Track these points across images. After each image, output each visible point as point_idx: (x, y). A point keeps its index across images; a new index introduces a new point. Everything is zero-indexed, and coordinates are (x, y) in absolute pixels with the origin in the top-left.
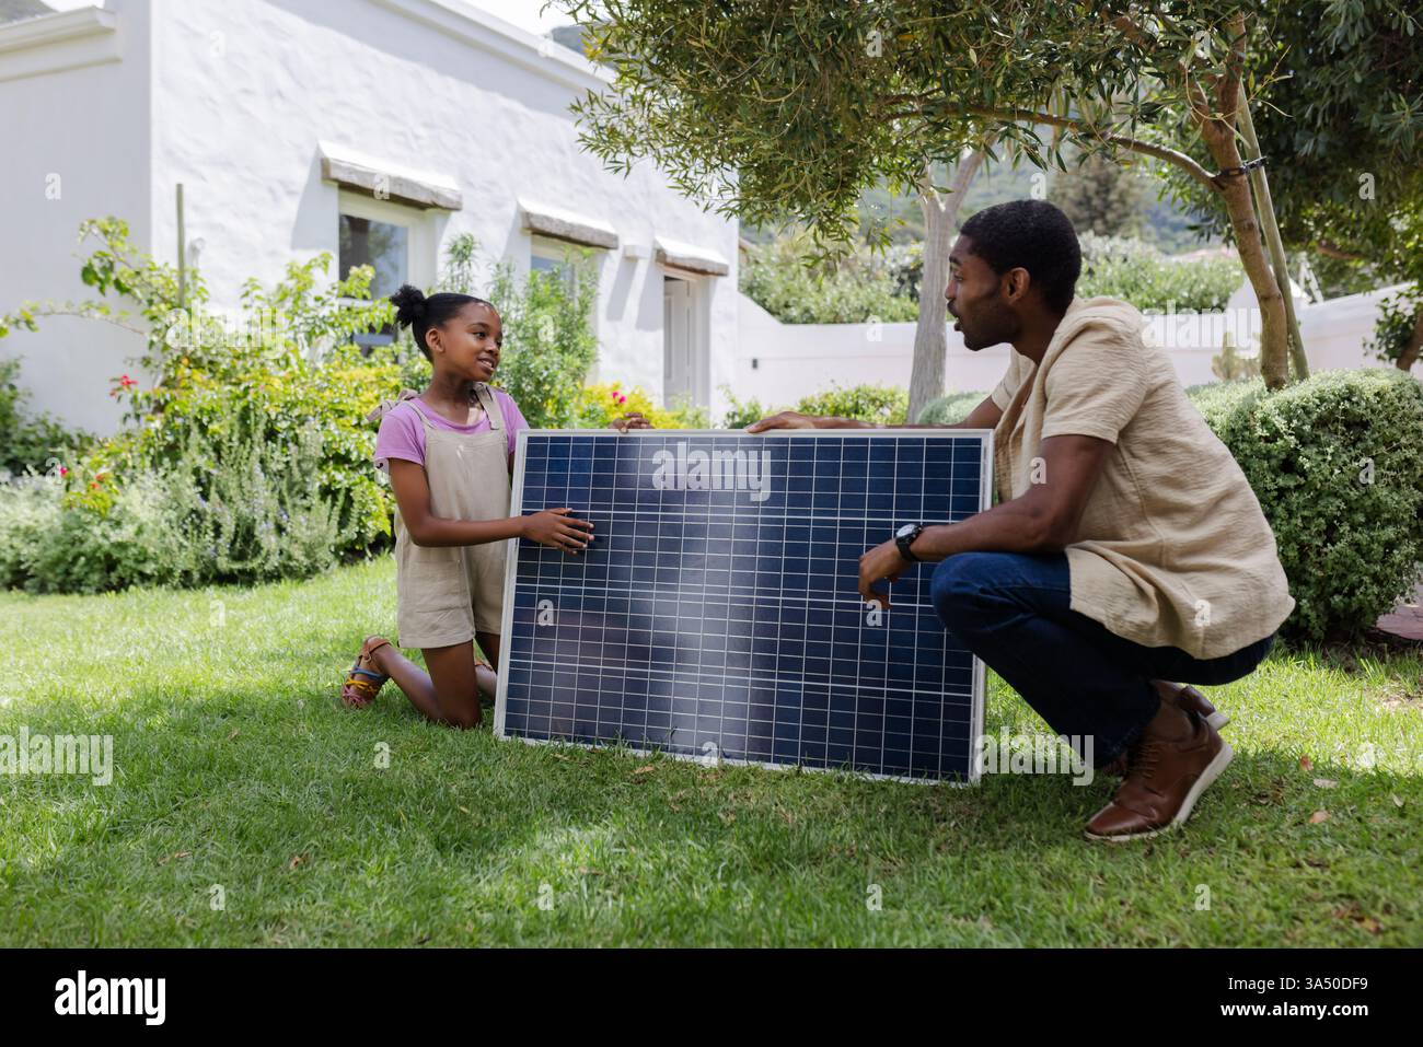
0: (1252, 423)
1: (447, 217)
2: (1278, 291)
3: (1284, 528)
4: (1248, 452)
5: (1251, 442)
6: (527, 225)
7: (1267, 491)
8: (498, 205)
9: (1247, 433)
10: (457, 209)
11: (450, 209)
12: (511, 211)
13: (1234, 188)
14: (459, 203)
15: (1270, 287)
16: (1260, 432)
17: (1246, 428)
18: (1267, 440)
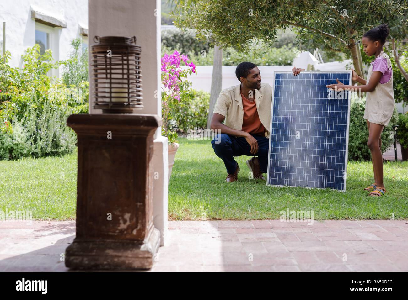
0: (358, 106)
1: (61, 30)
2: (362, 74)
3: (366, 132)
4: (358, 114)
5: (358, 111)
6: (82, 32)
7: (362, 123)
8: (74, 25)
9: (357, 109)
10: (65, 28)
11: (64, 27)
12: (77, 27)
13: (353, 48)
14: (66, 25)
15: (360, 73)
16: (360, 109)
17: (357, 108)
18: (361, 110)
